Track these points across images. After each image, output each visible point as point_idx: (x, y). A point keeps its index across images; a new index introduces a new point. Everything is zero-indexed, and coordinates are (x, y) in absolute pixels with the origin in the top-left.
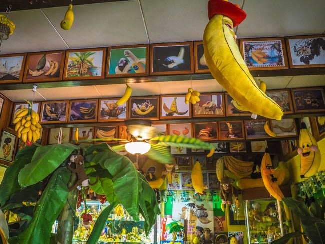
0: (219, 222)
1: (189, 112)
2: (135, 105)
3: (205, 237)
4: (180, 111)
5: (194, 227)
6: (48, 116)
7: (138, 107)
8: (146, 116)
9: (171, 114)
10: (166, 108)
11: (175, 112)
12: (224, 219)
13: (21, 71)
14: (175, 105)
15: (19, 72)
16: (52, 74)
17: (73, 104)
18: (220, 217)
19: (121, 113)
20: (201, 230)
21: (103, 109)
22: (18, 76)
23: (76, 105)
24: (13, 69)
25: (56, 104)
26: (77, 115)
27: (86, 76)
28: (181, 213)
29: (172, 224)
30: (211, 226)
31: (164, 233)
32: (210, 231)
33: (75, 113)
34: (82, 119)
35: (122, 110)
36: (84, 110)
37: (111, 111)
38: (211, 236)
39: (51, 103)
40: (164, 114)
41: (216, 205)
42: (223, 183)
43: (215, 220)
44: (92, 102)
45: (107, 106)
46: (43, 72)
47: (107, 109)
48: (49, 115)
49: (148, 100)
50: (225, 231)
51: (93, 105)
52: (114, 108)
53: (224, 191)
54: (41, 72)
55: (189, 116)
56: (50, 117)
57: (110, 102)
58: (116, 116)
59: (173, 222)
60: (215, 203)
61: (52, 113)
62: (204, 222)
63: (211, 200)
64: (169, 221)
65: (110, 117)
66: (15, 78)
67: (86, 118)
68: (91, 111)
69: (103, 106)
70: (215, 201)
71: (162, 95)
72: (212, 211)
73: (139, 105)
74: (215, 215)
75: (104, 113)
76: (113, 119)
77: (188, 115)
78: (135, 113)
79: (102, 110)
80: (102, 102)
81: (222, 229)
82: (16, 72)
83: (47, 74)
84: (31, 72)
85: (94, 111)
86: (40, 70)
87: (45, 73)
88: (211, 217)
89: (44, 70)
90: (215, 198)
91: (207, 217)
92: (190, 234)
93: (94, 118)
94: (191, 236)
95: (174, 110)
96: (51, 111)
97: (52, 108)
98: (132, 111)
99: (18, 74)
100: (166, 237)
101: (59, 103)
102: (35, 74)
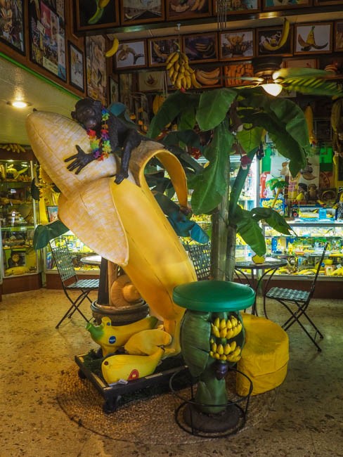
0: (325, 178)
1: (329, 45)
2: (263, 39)
3: (310, 193)
4: (318, 44)
5: (296, 183)
6: (157, 57)
7: (267, 40)
8: (277, 52)
9: (307, 49)
10: (301, 41)
11: (313, 45)
12: (330, 174)
13: (161, 6)
14: (312, 36)
15: (159, 7)
16: (199, 9)
17: (187, 40)
18: (326, 173)
19: (247, 49)
20: (303, 186)
21: (224, 44)
22: (158, 12)
23: (190, 40)
24: (151, 4)
25: (165, 41)
26: (194, 53)
27: (240, 9)
28: (281, 168)
29: (272, 181)
30: (316, 182)
31: (263, 191)
32: (316, 187)
33: (190, 52)
34: (199, 59)
35: (248, 45)
36: (200, 46)
37: (234, 47)
38: (317, 192)
39: (159, 39)
40: (299, 48)
41: (323, 158)
42: (338, 132)
43: (321, 175)
44: (209, 37)
45: (229, 40)
46: (188, 7)
47: (229, 45)
48: (159, 55)
49: (279, 31)
50: (331, 187)
51: (210, 40)
52: (238, 43)
53: (339, 141)
54: (185, 7)
55: (329, 49)
56: (161, 58)
57: (232, 36)
58: (241, 53)
59: (273, 178)
60: (323, 156)
61: (162, 52)
62: (307, 178)
63: (318, 153)
64: (269, 178)
65: (233, 54)
66: (156, 16)
67: (204, 56)
68: (209, 47)
69: (224, 40)
70: (323, 154)
71: (295, 23)
72: (317, 165)
73: (268, 38)
74: (321, 170)
75: (226, 51)
76: (237, 58)
77: (327, 49)
78: (263, 48)
79: (222, 46)
80: (223, 36)
81: (328, 185)
82: (156, 8)
83: (193, 9)
84: (173, 7)
85: (213, 47)
86: (184, 3)
87: (190, 8)
88: (316, 172)
89: (188, 3)
90: (322, 151)
91: (312, 172)
92: (291, 191)
93: (214, 57)
94: (293, 193)
95: (310, 42)
96: (160, 50)
97: (160, 46)
98: (259, 46)
99: (158, 9)
100: (266, 194)
101: (169, 39)
102: (178, 9)
